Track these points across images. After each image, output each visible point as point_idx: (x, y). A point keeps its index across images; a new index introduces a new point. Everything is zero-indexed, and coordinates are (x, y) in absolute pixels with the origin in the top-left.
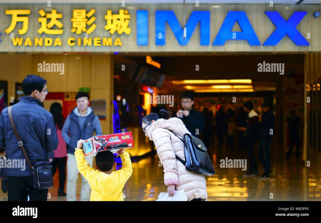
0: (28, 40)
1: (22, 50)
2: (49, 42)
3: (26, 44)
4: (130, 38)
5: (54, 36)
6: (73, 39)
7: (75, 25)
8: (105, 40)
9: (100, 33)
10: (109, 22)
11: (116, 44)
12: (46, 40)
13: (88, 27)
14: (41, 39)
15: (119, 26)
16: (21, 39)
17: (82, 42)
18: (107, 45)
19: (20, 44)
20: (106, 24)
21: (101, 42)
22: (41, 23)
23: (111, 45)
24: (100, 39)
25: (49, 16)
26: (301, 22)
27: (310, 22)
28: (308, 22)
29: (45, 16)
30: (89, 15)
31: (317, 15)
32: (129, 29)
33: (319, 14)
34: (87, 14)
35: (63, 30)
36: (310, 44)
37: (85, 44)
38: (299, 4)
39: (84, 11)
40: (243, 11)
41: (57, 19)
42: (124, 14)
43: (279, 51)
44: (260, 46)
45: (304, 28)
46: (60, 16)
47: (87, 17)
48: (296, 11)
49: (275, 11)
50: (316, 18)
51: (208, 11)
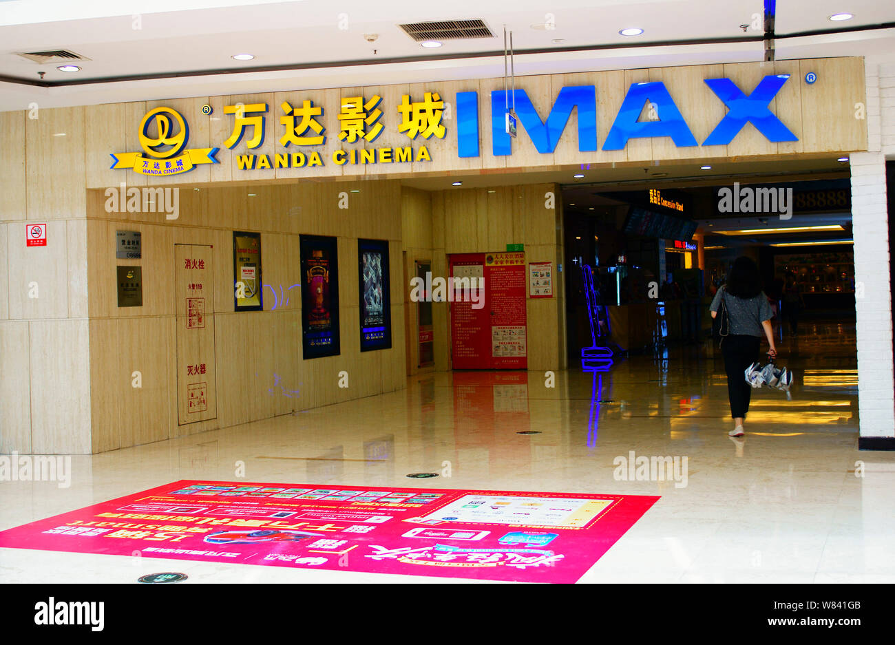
0: (263, 157)
1: (254, 176)
3: (260, 165)
4: (447, 143)
6: (342, 153)
7: (345, 126)
8: (398, 151)
9: (391, 138)
10: (406, 117)
11: (419, 157)
12: (295, 156)
13: (366, 128)
15: (424, 124)
20: (401, 122)
21: (391, 155)
23: (409, 159)
24: (390, 150)
25: (297, 112)
26: (780, 96)
27: (798, 94)
28: (794, 94)
29: (291, 114)
30: (369, 107)
31: (811, 80)
32: (442, 129)
33: (814, 78)
34: (364, 104)
35: (323, 137)
36: (799, 138)
37: (363, 161)
38: (773, 60)
39: (360, 101)
40: (660, 81)
41: (312, 117)
42: (433, 101)
43: (736, 155)
44: (696, 148)
45: (785, 106)
46: (317, 111)
47: (365, 110)
48: (769, 74)
49: (726, 77)
50: (810, 85)
51: (591, 85)
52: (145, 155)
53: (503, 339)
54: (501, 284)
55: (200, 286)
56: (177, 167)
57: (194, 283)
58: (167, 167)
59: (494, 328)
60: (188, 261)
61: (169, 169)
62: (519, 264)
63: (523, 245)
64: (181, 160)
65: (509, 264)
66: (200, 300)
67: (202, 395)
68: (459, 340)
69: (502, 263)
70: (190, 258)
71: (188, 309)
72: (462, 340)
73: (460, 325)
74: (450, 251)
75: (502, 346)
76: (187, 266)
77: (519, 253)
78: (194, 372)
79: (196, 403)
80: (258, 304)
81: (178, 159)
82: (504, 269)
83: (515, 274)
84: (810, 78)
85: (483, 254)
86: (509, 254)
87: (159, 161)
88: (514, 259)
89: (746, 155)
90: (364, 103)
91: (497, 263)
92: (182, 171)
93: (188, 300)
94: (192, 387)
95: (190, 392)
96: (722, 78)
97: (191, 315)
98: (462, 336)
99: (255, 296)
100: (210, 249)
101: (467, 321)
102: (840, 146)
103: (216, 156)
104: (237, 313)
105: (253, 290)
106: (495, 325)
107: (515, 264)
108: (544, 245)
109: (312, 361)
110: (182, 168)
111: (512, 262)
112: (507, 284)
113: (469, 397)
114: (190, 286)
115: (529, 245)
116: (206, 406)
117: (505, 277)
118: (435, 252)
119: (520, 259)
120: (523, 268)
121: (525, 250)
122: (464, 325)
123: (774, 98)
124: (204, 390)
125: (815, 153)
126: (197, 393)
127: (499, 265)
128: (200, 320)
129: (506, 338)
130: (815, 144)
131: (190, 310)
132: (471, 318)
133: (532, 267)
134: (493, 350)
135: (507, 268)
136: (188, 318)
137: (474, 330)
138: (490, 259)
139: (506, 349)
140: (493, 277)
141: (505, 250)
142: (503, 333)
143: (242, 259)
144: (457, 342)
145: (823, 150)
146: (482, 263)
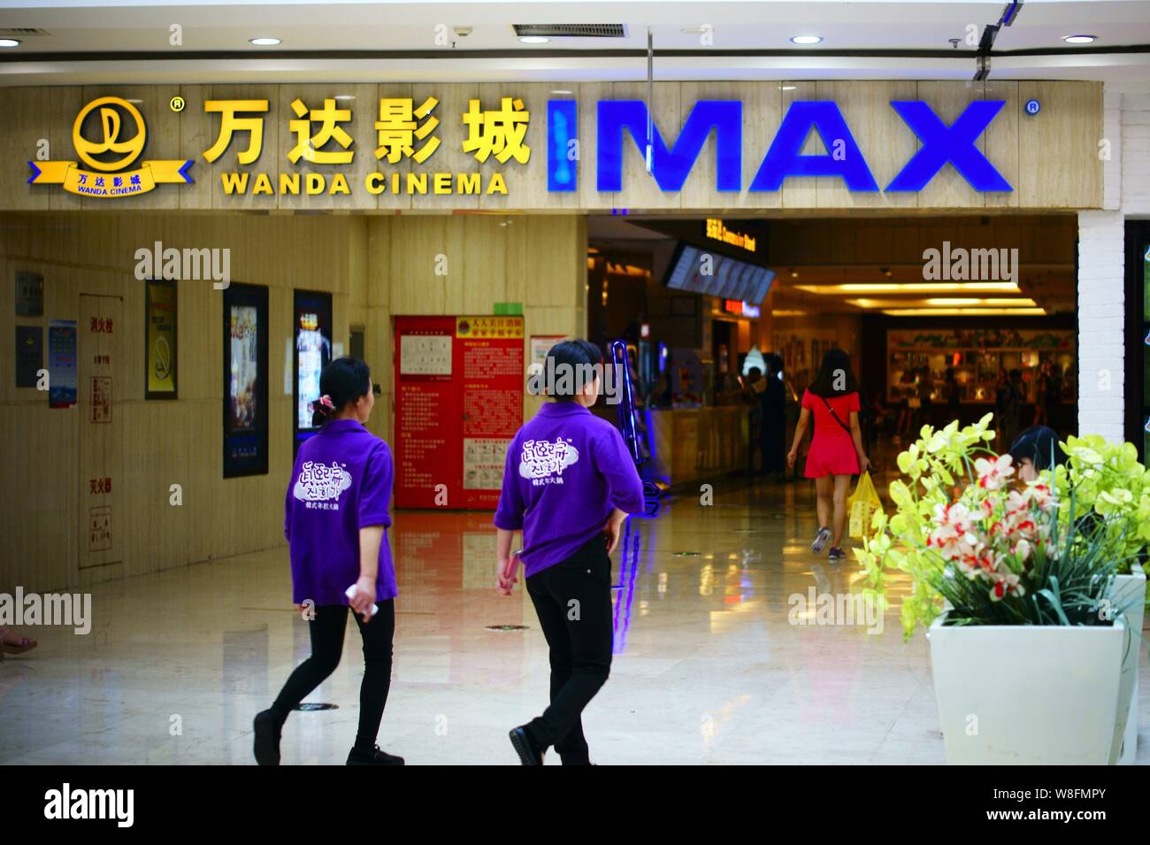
0: (262, 177)
1: (248, 204)
2: (315, 184)
3: (257, 188)
4: (531, 171)
5: (332, 168)
6: (380, 177)
7: (384, 139)
8: (462, 178)
9: (450, 159)
10: (474, 130)
11: (492, 188)
12: (310, 178)
13: (417, 144)
14: (296, 178)
15: (500, 141)
16: (245, 176)
17: (403, 183)
18: (469, 190)
19: (241, 188)
20: (467, 138)
21: (451, 184)
22: (296, 134)
23: (478, 190)
24: (449, 176)
25: (316, 115)
26: (991, 128)
27: (1015, 128)
28: (1010, 127)
29: (306, 117)
30: (421, 113)
31: (1033, 111)
32: (526, 150)
33: (1037, 108)
34: (414, 109)
35: (352, 153)
36: (1013, 187)
37: (410, 190)
38: (984, 80)
39: (408, 103)
40: (831, 100)
41: (337, 123)
42: (514, 109)
43: (929, 206)
44: (877, 194)
45: (997, 144)
46: (344, 115)
47: (415, 118)
48: (977, 100)
49: (920, 100)
50: (1031, 117)
51: (736, 100)
52: (82, 166)
53: (482, 461)
54: (482, 369)
55: (107, 359)
56: (132, 186)
57: (101, 354)
58: (116, 184)
59: (467, 442)
60: (94, 321)
61: (118, 187)
62: (513, 336)
63: (521, 304)
64: (137, 176)
65: (496, 336)
66: (107, 380)
67: (106, 524)
68: (408, 460)
69: (484, 333)
70: (97, 316)
71: (93, 392)
72: (412, 460)
73: (409, 435)
74: (398, 311)
75: (480, 472)
76: (93, 327)
77: (513, 319)
78: (97, 489)
79: (99, 537)
80: (171, 389)
81: (133, 174)
82: (488, 344)
83: (506, 353)
84: (1031, 108)
85: (453, 318)
86: (497, 319)
87: (105, 177)
88: (505, 328)
89: (942, 206)
90: (415, 107)
91: (475, 333)
92: (139, 192)
93: (93, 379)
94: (94, 512)
95: (93, 519)
96: (915, 100)
97: (96, 403)
98: (412, 454)
99: (169, 377)
100: (120, 303)
101: (422, 429)
102: (1066, 201)
103: (189, 172)
104: (148, 401)
105: (167, 368)
106: (470, 436)
107: (506, 336)
108: (556, 307)
109: (233, 481)
110: (139, 188)
111: (501, 332)
112: (491, 369)
113: (422, 553)
114: (95, 358)
115: (531, 307)
116: (111, 541)
117: (488, 357)
118: (371, 311)
119: (514, 328)
120: (519, 344)
121: (524, 314)
122: (416, 435)
123: (983, 133)
124: (108, 517)
125: (1034, 209)
126: (101, 523)
127: (480, 336)
128: (106, 411)
129: (487, 459)
130: (1034, 197)
131: (95, 395)
132: (429, 424)
133: (536, 342)
134: (465, 478)
135: (494, 343)
136: (93, 407)
137: (433, 444)
138: (465, 326)
139: (487, 476)
140: (468, 357)
141: (491, 313)
142: (482, 450)
143: (154, 319)
144: (405, 464)
145: (1045, 205)
146: (449, 331)
